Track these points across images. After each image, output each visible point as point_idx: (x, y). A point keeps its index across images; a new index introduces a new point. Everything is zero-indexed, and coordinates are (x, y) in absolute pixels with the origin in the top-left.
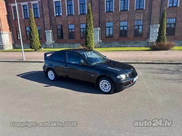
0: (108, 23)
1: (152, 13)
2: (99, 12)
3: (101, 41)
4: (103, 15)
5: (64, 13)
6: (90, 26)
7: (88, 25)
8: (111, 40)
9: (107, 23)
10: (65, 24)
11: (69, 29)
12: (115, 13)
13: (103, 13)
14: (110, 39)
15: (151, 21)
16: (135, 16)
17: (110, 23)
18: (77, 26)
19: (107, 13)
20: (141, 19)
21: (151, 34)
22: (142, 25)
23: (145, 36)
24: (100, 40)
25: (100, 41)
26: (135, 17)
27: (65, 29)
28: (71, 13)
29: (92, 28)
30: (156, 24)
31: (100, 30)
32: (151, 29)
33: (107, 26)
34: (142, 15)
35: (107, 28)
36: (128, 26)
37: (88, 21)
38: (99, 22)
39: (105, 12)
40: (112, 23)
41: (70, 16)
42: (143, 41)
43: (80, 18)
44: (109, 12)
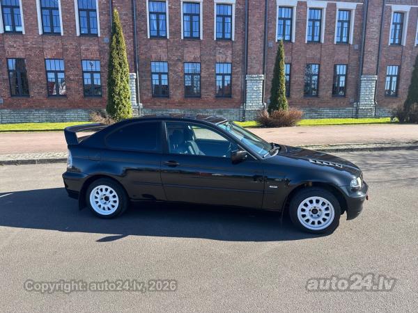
0: (157, 64)
1: (249, 51)
2: (134, 34)
3: (141, 104)
4: (143, 42)
5: (31, 27)
6: (120, 64)
7: (116, 62)
8: (166, 104)
9: (153, 64)
10: (36, 56)
11: (47, 72)
12: (172, 40)
13: (144, 39)
14: (164, 101)
15: (249, 68)
16: (215, 53)
17: (161, 64)
18: (74, 64)
19: (154, 41)
20: (229, 60)
21: (250, 94)
22: (230, 75)
23: (237, 97)
24: (137, 102)
25: (138, 105)
26: (215, 56)
27: (36, 69)
28: (52, 30)
29: (125, 70)
30: (258, 73)
31: (136, 79)
32: (249, 84)
33: (153, 71)
34: (230, 52)
35: (153, 75)
36: (203, 74)
37: (115, 52)
38: (135, 58)
39: (149, 37)
40: (166, 64)
41: (50, 37)
42: (234, 107)
43: (80, 44)
44: (158, 37)
